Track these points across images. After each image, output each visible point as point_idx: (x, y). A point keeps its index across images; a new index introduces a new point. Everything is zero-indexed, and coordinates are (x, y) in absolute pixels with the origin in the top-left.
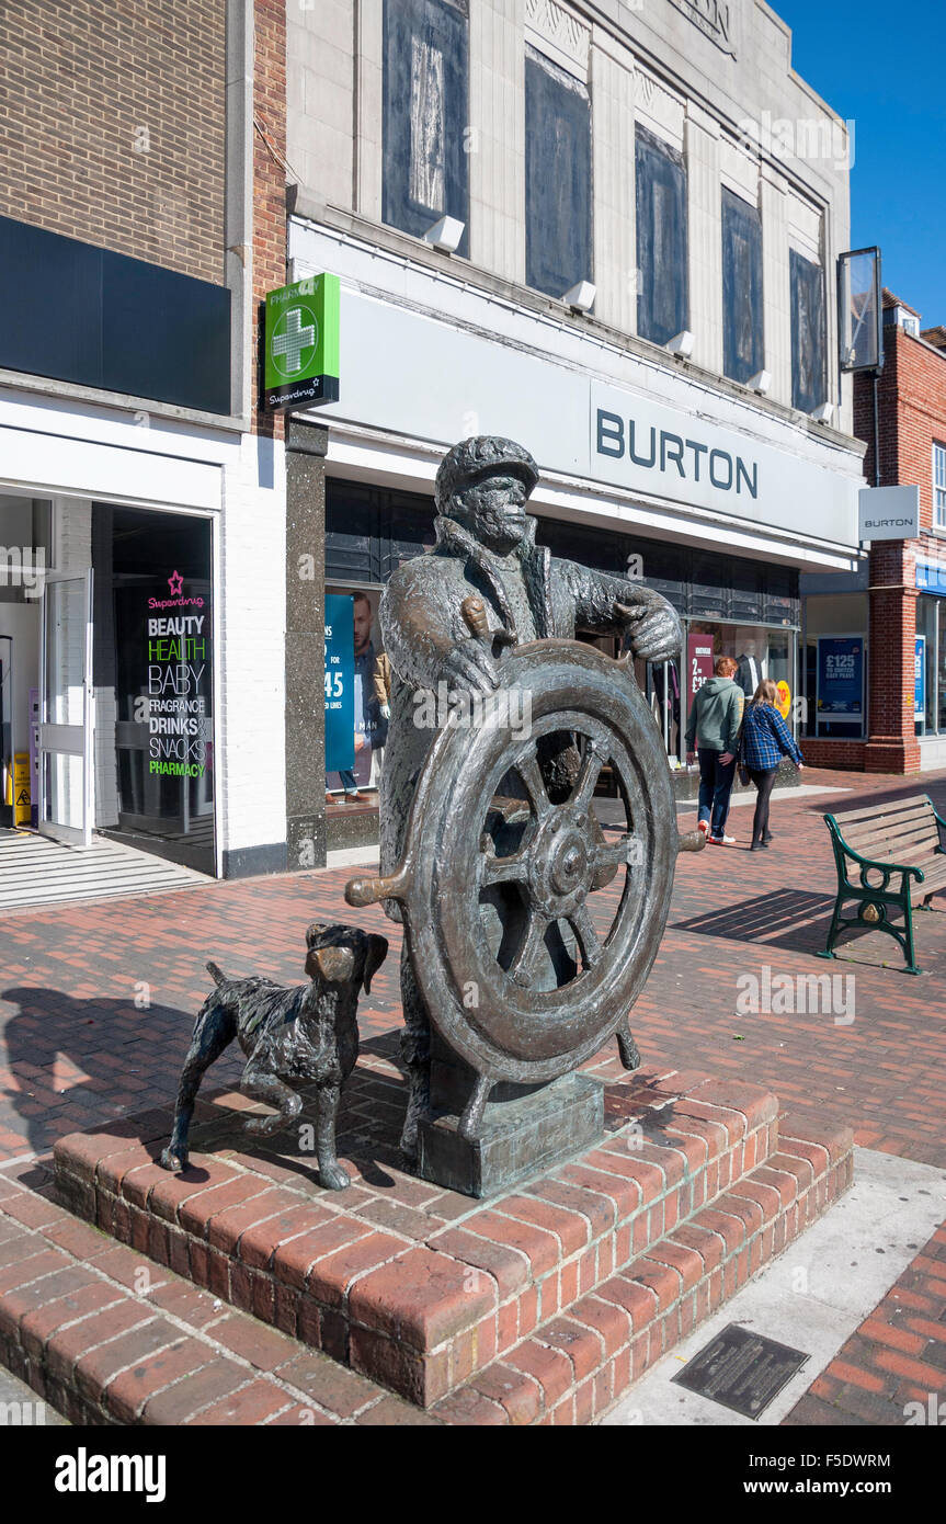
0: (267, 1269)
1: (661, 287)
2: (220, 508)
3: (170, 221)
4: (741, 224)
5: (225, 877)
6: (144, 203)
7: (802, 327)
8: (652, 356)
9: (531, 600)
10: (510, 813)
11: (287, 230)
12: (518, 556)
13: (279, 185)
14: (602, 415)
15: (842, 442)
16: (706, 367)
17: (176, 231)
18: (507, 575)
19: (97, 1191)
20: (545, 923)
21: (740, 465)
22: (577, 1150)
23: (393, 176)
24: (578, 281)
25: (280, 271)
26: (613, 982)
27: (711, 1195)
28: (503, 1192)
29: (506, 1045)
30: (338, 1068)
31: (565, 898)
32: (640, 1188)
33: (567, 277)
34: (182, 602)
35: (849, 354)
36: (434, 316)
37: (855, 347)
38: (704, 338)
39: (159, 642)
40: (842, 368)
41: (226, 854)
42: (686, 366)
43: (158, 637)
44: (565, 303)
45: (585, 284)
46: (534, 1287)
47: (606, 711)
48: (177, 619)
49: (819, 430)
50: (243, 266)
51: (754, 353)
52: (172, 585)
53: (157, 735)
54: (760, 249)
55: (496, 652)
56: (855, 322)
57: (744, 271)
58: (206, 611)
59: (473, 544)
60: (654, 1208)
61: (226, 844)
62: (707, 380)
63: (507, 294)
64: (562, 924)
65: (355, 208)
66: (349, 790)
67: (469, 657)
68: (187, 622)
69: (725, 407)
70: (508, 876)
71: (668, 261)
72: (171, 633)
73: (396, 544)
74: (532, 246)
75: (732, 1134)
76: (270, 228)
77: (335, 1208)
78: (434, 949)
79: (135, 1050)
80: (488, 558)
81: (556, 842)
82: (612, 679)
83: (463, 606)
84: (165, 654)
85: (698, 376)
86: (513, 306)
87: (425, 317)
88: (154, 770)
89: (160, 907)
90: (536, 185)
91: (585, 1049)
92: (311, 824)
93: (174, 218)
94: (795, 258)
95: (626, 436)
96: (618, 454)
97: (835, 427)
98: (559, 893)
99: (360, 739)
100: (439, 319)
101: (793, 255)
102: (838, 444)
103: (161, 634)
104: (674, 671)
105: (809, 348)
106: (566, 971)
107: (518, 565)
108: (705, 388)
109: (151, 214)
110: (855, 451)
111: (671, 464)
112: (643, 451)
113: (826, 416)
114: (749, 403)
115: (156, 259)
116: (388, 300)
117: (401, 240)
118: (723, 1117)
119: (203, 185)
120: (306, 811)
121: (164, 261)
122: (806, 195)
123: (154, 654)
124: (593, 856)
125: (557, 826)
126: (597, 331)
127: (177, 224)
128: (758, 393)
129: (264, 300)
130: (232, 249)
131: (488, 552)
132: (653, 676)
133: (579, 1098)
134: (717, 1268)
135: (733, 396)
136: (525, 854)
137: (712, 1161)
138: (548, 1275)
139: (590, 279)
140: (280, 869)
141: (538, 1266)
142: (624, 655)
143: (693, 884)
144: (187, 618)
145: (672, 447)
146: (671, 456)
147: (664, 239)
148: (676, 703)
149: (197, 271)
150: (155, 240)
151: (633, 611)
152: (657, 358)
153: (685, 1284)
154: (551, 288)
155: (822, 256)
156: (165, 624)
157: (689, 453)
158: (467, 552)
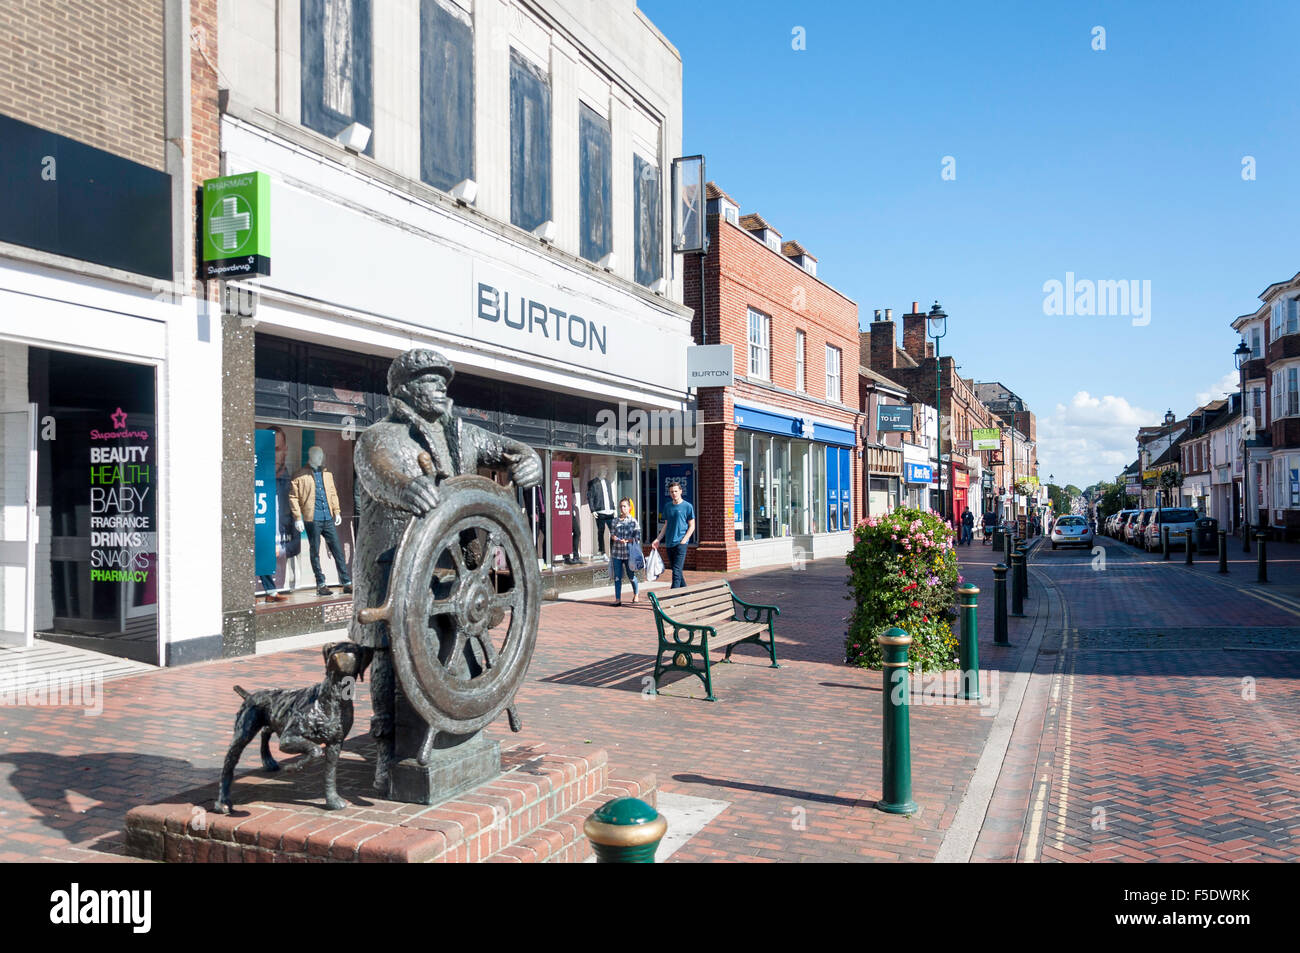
0: (302, 850)
1: (530, 184)
2: (164, 357)
3: (115, 112)
4: (595, 135)
5: (168, 664)
6: (91, 95)
7: (643, 217)
8: (522, 240)
9: (451, 451)
10: (442, 576)
11: (220, 127)
12: (441, 423)
13: (212, 88)
14: (482, 287)
15: (674, 309)
16: (565, 249)
17: (121, 121)
18: (434, 433)
19: (165, 836)
20: (465, 639)
22: (485, 780)
23: (309, 84)
24: (462, 179)
25: (214, 160)
26: (505, 676)
27: (567, 806)
28: (442, 799)
29: (444, 708)
30: (341, 731)
31: (476, 625)
32: (524, 794)
33: (454, 174)
34: (126, 435)
35: (680, 238)
36: (345, 204)
37: (685, 233)
38: (564, 224)
39: (102, 469)
40: (674, 250)
41: (168, 646)
43: (100, 464)
44: (452, 196)
45: (469, 181)
46: (465, 843)
47: (499, 516)
48: (121, 449)
49: (656, 300)
50: (183, 155)
51: (604, 238)
52: (115, 420)
53: (99, 548)
54: (610, 154)
55: (437, 483)
56: (686, 208)
57: (597, 171)
58: (151, 442)
59: (414, 417)
60: (534, 808)
61: (169, 637)
62: (567, 260)
63: (405, 188)
64: (474, 642)
65: (277, 111)
66: (269, 592)
67: (423, 486)
68: (130, 452)
70: (444, 610)
71: (536, 162)
72: (114, 460)
73: (311, 388)
74: (425, 146)
75: (578, 770)
76: (205, 124)
77: (340, 817)
78: (405, 650)
79: (133, 783)
80: (425, 426)
81: (471, 592)
82: (502, 498)
83: (419, 457)
84: (108, 479)
86: (410, 198)
87: (337, 205)
88: (96, 578)
89: (116, 689)
90: (429, 97)
91: (488, 716)
92: (243, 618)
93: (119, 110)
94: (638, 164)
96: (495, 319)
97: (669, 298)
98: (473, 621)
99: (279, 549)
100: (349, 206)
101: (637, 159)
102: (670, 311)
103: (104, 461)
104: (541, 490)
105: (648, 234)
106: (476, 670)
107: (441, 428)
109: (98, 105)
110: (684, 316)
111: (537, 327)
112: (515, 317)
115: (103, 144)
116: (307, 189)
117: (317, 141)
118: (572, 761)
119: (145, 82)
120: (238, 608)
121: (111, 146)
122: (647, 110)
123: (97, 479)
124: (492, 600)
125: (472, 582)
126: (478, 219)
127: (122, 115)
128: (607, 270)
129: (201, 185)
130: (172, 140)
131: (423, 420)
132: (525, 496)
133: (486, 748)
134: (571, 844)
135: (588, 273)
136: (453, 598)
137: (567, 785)
138: (473, 837)
139: (472, 177)
140: (216, 657)
141: (467, 831)
142: (508, 483)
143: (557, 653)
144: (131, 448)
145: (538, 313)
146: (538, 320)
147: (532, 143)
148: (542, 517)
149: (140, 157)
150: (102, 128)
151: (514, 458)
152: (526, 242)
153: (553, 848)
154: (441, 183)
155: (659, 159)
156: (109, 453)
157: (552, 318)
158: (410, 421)
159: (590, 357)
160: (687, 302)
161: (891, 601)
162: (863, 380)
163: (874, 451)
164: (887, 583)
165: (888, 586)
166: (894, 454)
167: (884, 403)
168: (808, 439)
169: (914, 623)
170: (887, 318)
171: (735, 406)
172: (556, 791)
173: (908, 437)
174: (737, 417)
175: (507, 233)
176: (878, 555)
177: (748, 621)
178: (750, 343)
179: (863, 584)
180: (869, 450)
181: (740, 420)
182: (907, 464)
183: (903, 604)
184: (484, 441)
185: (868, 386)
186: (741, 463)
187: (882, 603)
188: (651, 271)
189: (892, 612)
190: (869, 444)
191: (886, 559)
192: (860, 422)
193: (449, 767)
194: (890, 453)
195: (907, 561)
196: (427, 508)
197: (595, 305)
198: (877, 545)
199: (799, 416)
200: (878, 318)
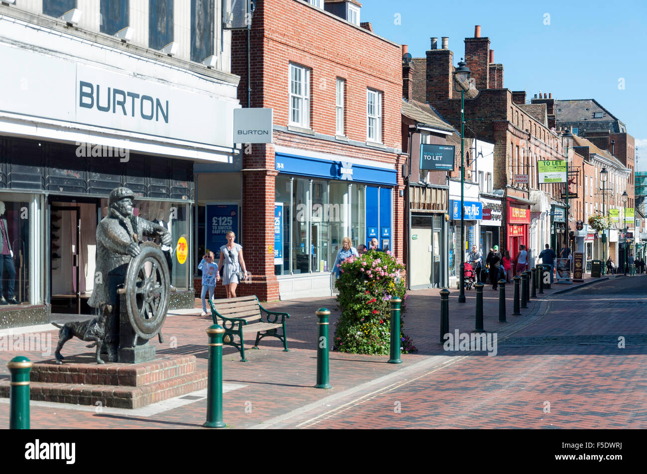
14: (83, 84)
15: (223, 78)
21: (158, 104)
42: (128, 46)
59: (121, 217)
69: (151, 67)
85: (134, 51)
95: (95, 95)
97: (219, 69)
108: (138, 57)
111: (119, 108)
112: (104, 103)
113: (213, 63)
114: (164, 62)
128: (170, 55)
145: (119, 97)
146: (119, 103)
152: (112, 44)
157: (129, 99)
159: (156, 127)
160: (234, 70)
161: (360, 310)
162: (406, 121)
163: (417, 190)
164: (358, 299)
165: (359, 301)
166: (439, 192)
167: (428, 142)
168: (347, 180)
169: (374, 324)
170: (443, 46)
171: (277, 154)
172: (178, 366)
173: (457, 173)
174: (278, 164)
175: (99, 40)
176: (353, 281)
177: (269, 322)
178: (291, 94)
179: (345, 300)
180: (411, 189)
181: (281, 166)
182: (453, 201)
183: (367, 313)
184: (145, 225)
185: (411, 126)
186: (281, 204)
187: (354, 311)
188: (204, 47)
189: (361, 317)
190: (411, 182)
191: (358, 283)
192: (402, 161)
193: (141, 351)
194: (434, 191)
195: (371, 285)
196: (137, 254)
197: (160, 84)
198: (352, 274)
199: (337, 159)
200: (434, 46)
